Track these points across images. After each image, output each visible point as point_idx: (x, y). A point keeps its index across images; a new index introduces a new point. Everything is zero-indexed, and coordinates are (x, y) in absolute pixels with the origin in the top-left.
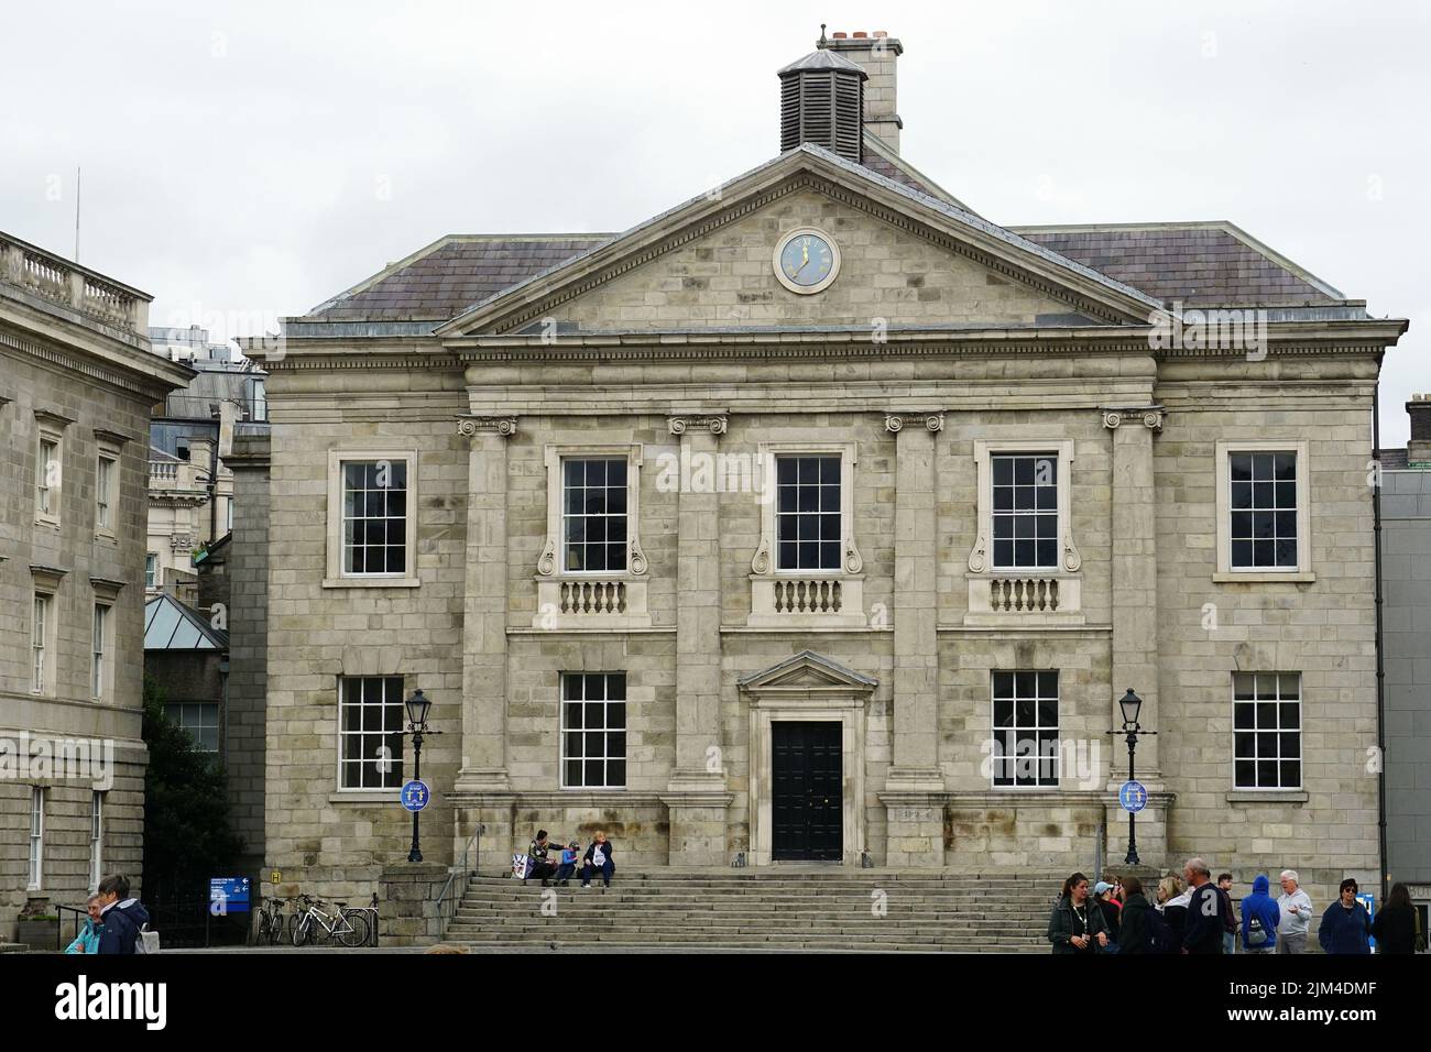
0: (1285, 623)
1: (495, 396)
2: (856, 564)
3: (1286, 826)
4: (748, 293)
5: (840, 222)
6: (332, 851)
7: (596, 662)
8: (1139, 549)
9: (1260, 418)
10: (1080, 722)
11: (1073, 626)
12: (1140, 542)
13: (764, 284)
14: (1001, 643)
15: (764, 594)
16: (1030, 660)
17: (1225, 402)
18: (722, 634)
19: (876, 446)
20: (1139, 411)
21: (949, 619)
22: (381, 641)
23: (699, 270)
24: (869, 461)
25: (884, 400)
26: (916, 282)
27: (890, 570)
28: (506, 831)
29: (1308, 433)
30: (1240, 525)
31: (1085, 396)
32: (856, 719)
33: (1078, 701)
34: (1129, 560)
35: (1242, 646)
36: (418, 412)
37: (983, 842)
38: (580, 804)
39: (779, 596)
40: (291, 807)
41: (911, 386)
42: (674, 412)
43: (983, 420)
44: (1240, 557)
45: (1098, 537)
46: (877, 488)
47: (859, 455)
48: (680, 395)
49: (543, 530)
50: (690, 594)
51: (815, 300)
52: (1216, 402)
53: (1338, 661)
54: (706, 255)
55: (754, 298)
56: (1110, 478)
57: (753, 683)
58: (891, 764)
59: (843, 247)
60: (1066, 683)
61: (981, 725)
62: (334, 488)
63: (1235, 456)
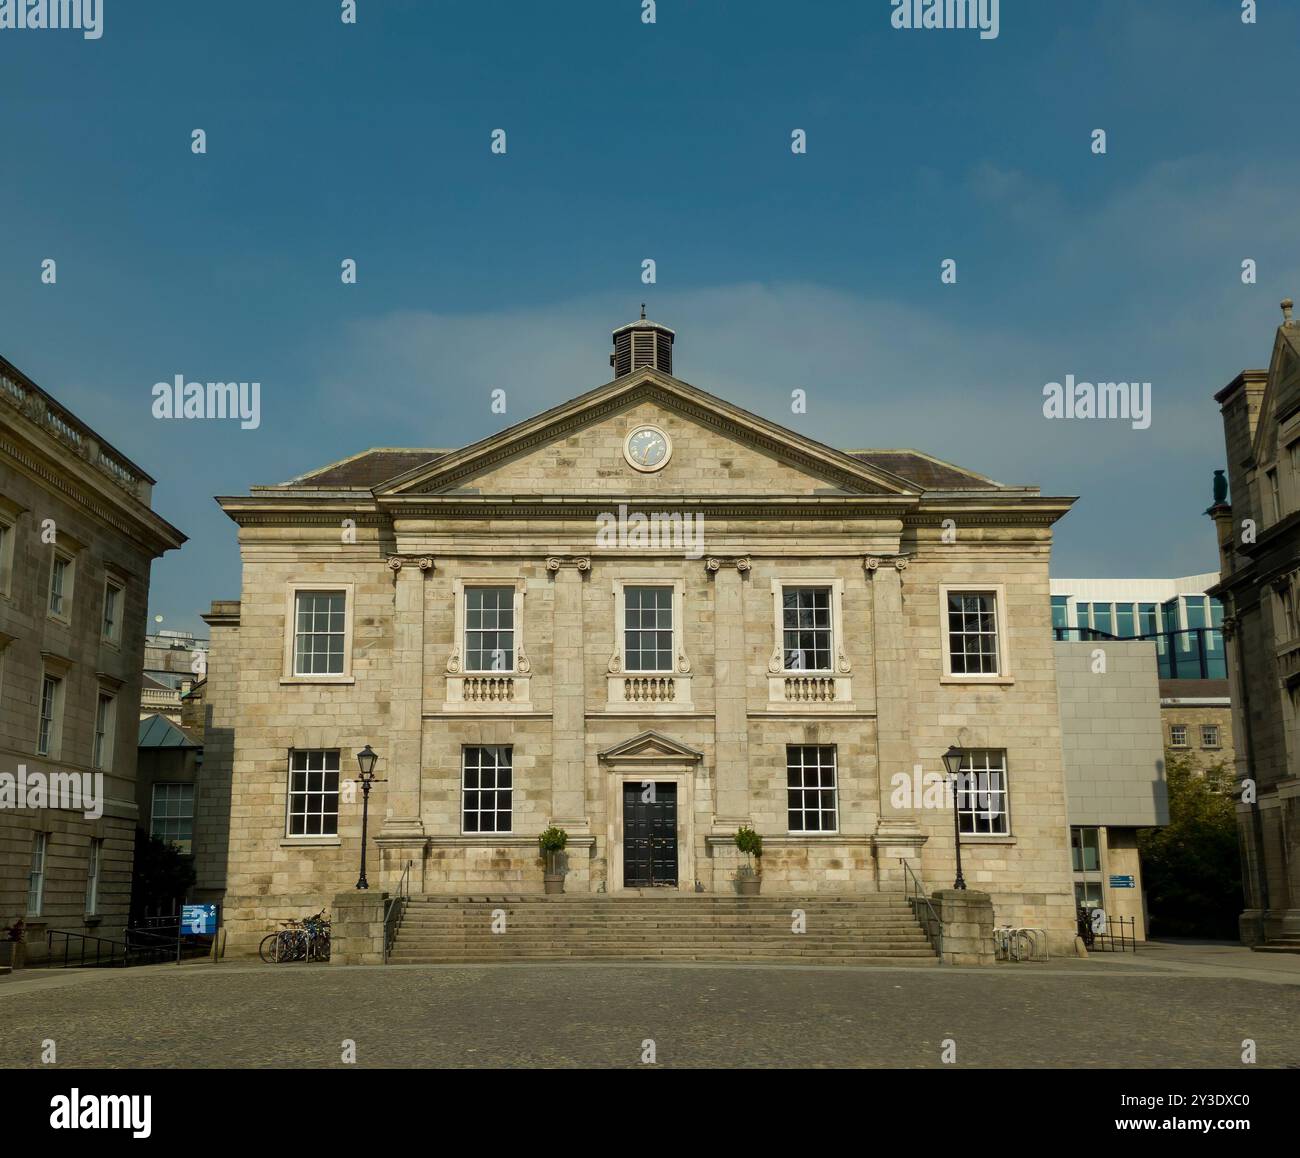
0: (993, 713)
1: (416, 540)
2: (686, 666)
3: (1002, 862)
4: (605, 470)
5: (672, 422)
6: (281, 883)
7: (489, 737)
8: (894, 657)
9: (969, 568)
10: (853, 782)
11: (848, 712)
12: (894, 651)
13: (617, 464)
14: (794, 725)
15: (617, 687)
16: (815, 737)
17: (944, 556)
18: (586, 717)
19: (699, 581)
20: (891, 557)
21: (755, 707)
22: (324, 723)
23: (568, 453)
24: (694, 592)
26: (727, 464)
27: (710, 670)
28: (420, 867)
29: (1003, 577)
30: (955, 643)
31: (852, 546)
32: (687, 779)
33: (852, 767)
34: (887, 664)
35: (962, 729)
36: (355, 555)
37: (784, 873)
38: (477, 845)
39: (628, 690)
40: (250, 849)
41: (725, 538)
42: (551, 553)
43: (776, 564)
44: (957, 666)
45: (864, 648)
46: (701, 612)
47: (687, 587)
48: (555, 541)
49: (450, 639)
50: (562, 687)
51: (654, 475)
52: (937, 556)
53: (1033, 741)
54: (575, 443)
55: (609, 474)
56: (871, 605)
57: (611, 753)
58: (714, 814)
59: (674, 439)
60: (842, 754)
61: (780, 784)
62: (290, 609)
63: (951, 594)
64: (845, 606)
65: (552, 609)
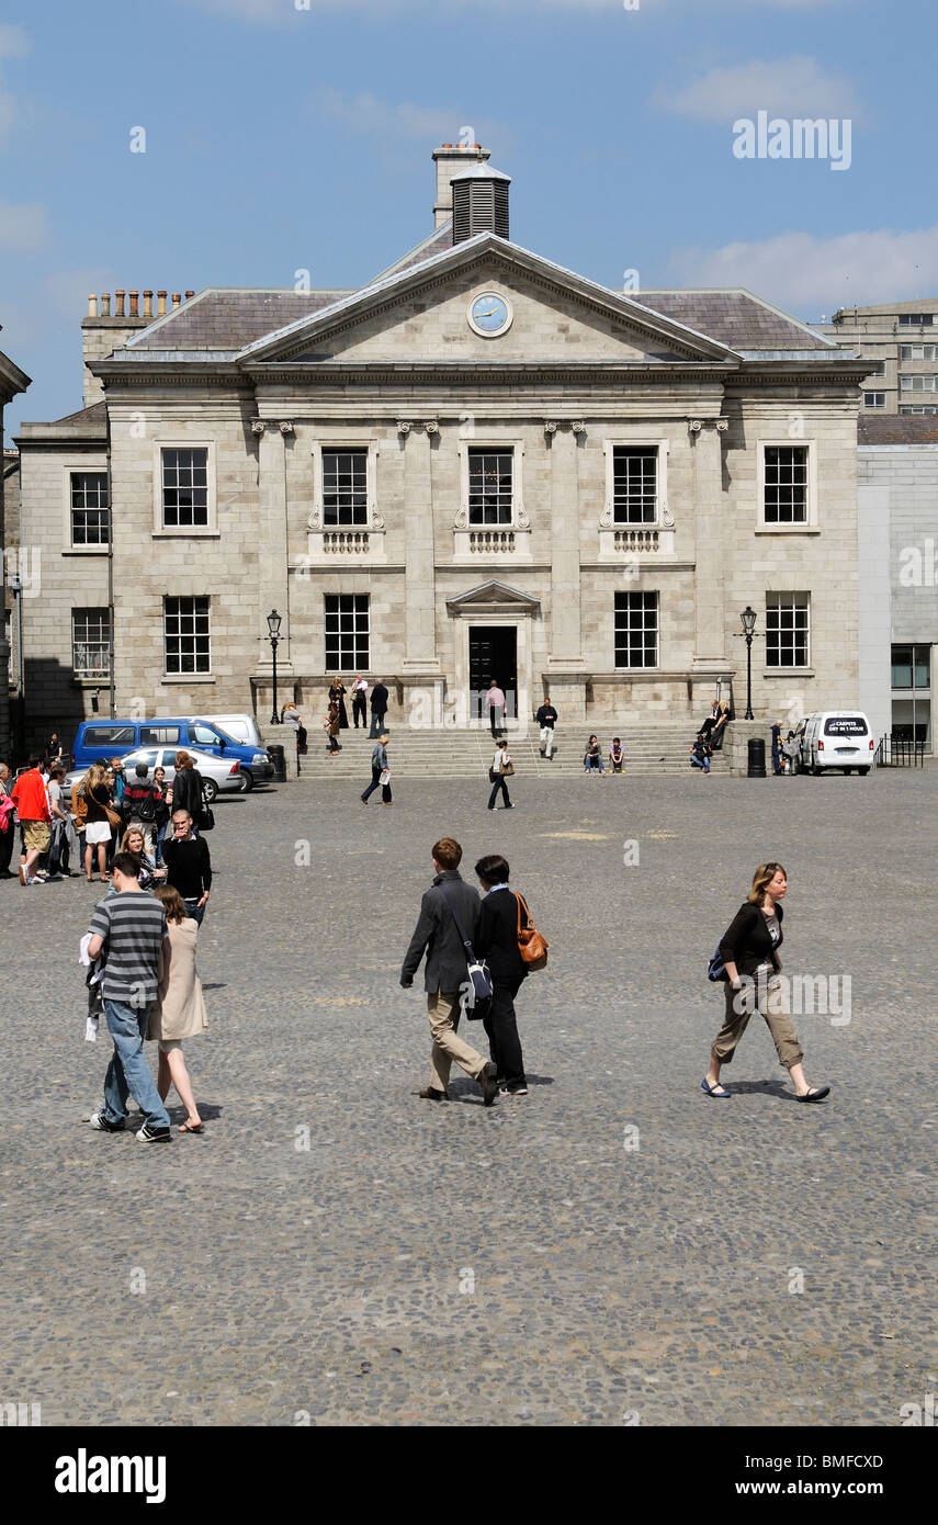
0: (800, 560)
1: (278, 405)
2: (525, 521)
3: (801, 692)
4: (451, 336)
7: (350, 588)
9: (785, 424)
10: (673, 624)
11: (668, 562)
12: (712, 507)
13: (460, 329)
14: (621, 574)
15: (463, 541)
16: (640, 585)
17: (763, 413)
18: (436, 569)
19: (538, 443)
20: (714, 419)
21: (588, 560)
22: (193, 573)
23: (415, 319)
24: (533, 452)
25: (544, 411)
26: (564, 330)
27: (547, 524)
29: (816, 434)
30: (770, 494)
31: (676, 409)
32: (526, 624)
33: (670, 611)
34: (706, 518)
35: (772, 575)
36: (216, 414)
37: (611, 705)
39: (473, 543)
40: (132, 686)
41: (561, 401)
42: (402, 417)
43: (609, 425)
44: (770, 515)
45: (686, 503)
46: (539, 470)
47: (526, 448)
48: (405, 405)
49: (310, 497)
50: (413, 541)
51: (496, 341)
52: (756, 413)
53: (834, 584)
54: (422, 309)
56: (693, 464)
57: (459, 602)
58: (550, 654)
59: (515, 306)
60: (664, 599)
61: (608, 628)
62: (157, 466)
63: (768, 450)
64: (670, 464)
65: (403, 468)
